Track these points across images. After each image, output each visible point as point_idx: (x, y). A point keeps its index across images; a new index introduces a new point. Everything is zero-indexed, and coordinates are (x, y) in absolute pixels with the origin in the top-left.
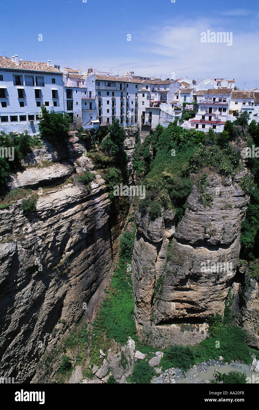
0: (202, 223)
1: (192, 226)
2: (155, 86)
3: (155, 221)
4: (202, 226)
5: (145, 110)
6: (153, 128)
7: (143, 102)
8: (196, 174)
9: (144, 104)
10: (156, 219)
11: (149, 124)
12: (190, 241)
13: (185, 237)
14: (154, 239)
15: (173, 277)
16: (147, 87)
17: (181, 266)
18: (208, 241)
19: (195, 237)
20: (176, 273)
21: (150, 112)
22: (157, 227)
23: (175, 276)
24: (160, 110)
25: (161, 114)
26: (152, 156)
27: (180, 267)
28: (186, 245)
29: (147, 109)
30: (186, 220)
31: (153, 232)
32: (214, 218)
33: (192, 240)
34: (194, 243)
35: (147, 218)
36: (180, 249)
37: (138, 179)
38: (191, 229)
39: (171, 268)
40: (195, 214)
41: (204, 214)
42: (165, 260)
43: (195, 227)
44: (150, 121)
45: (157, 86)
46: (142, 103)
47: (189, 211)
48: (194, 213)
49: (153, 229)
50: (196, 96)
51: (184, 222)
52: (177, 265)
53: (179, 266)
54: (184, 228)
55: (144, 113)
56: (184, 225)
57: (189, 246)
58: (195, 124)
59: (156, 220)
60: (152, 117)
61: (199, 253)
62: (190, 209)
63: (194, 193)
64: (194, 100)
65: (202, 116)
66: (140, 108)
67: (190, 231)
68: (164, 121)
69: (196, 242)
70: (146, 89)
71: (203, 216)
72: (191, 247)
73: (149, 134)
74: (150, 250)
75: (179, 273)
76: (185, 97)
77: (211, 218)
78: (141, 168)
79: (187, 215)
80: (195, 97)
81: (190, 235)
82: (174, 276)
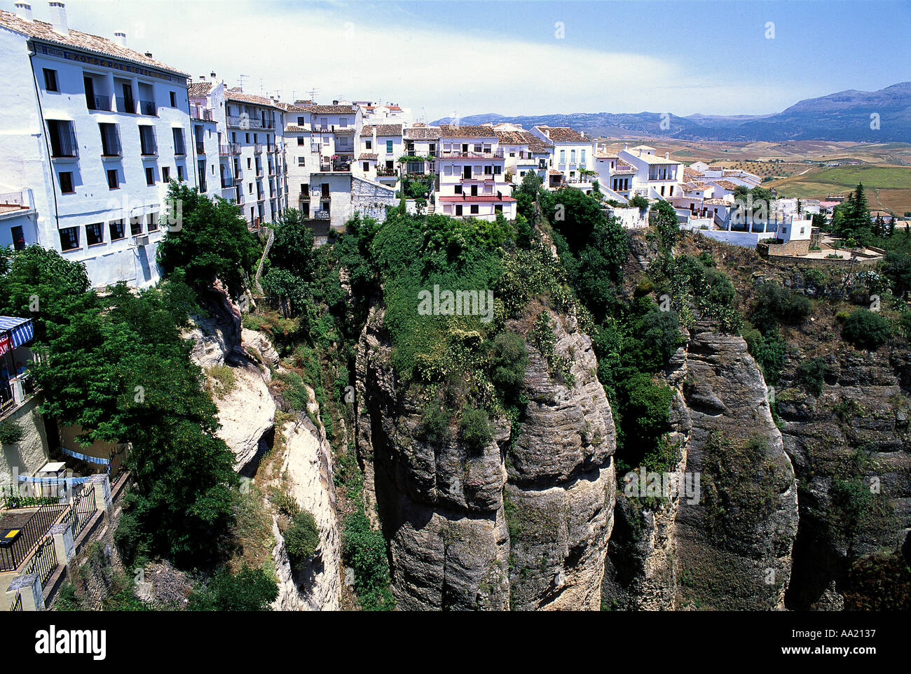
0: (575, 425)
1: (558, 439)
2: (316, 118)
3: (483, 455)
4: (578, 433)
5: (307, 181)
6: (336, 224)
7: (302, 160)
8: (517, 320)
9: (304, 165)
10: (483, 449)
11: (323, 215)
12: (560, 474)
13: (549, 469)
14: (491, 504)
15: (539, 576)
16: (301, 122)
17: (554, 541)
18: (592, 460)
19: (568, 462)
20: (544, 562)
21: (323, 184)
22: (494, 468)
23: (543, 571)
24: (352, 178)
25: (354, 188)
26: (350, 297)
27: (551, 545)
28: (551, 489)
29: (313, 176)
30: (537, 429)
31: (489, 486)
32: (587, 408)
33: (563, 473)
34: (568, 476)
35: (454, 454)
36: (540, 504)
37: (327, 365)
38: (559, 447)
39: (531, 558)
40: (557, 410)
41: (572, 404)
42: (506, 546)
43: (565, 440)
44: (326, 206)
45: (319, 118)
46: (297, 161)
47: (540, 406)
48: (553, 408)
49: (486, 477)
50: (412, 141)
51: (535, 435)
52: (542, 543)
53: (547, 543)
54: (539, 451)
55: (305, 188)
56: (537, 444)
57: (556, 489)
58: (455, 207)
59: (485, 452)
60: (330, 198)
61: (576, 496)
62: (540, 402)
63: (534, 363)
64: (407, 150)
65: (456, 186)
66: (292, 174)
67: (558, 452)
68: (367, 204)
69: (571, 473)
70: (299, 125)
71: (572, 409)
72: (562, 489)
73: (325, 243)
74: (483, 532)
75: (552, 559)
76: (390, 144)
77: (583, 409)
78: (329, 334)
79: (538, 418)
80: (410, 145)
81: (559, 460)
82: (541, 572)
